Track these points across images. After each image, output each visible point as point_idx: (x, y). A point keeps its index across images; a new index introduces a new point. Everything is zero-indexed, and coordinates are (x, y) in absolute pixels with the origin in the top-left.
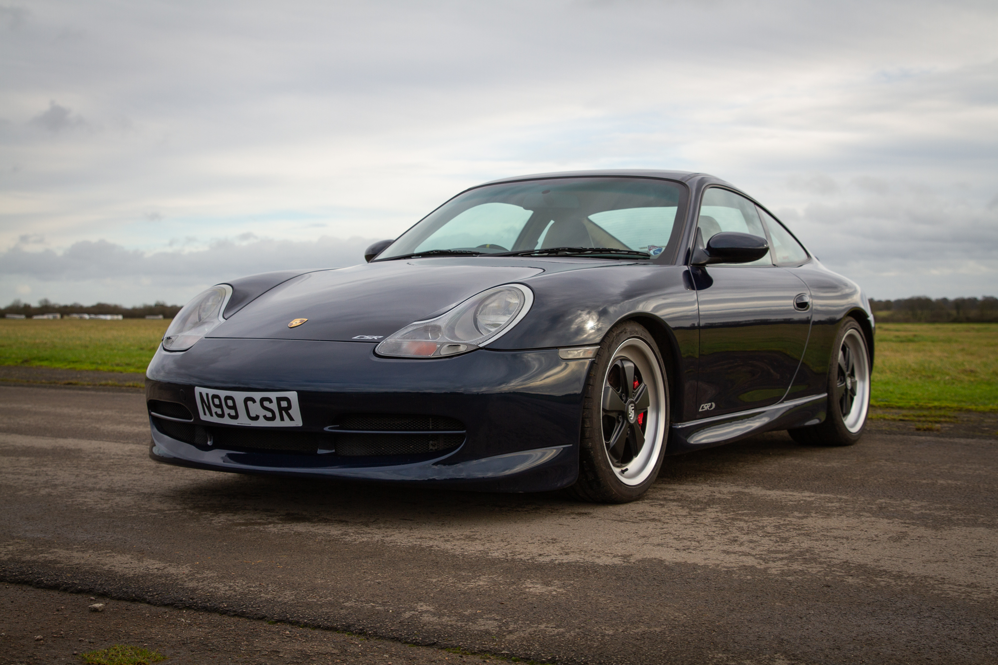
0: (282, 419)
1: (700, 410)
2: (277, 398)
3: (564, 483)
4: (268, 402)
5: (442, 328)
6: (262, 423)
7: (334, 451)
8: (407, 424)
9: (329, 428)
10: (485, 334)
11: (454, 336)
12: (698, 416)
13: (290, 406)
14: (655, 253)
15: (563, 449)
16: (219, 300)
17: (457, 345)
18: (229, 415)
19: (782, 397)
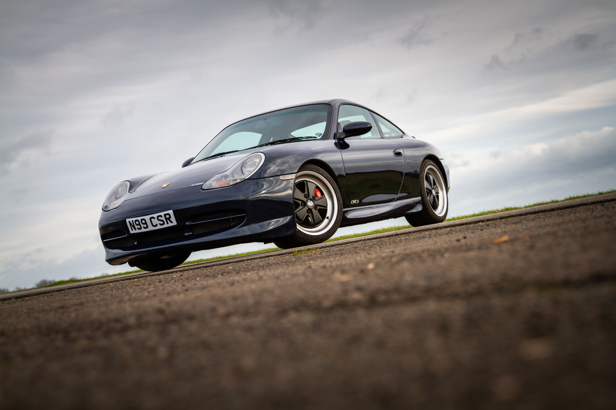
0: (168, 223)
1: (351, 203)
2: (164, 215)
3: (291, 233)
4: (160, 217)
5: (229, 175)
6: (159, 227)
7: (191, 233)
8: (221, 215)
9: (188, 223)
10: (245, 175)
11: (234, 177)
12: (351, 206)
13: (170, 217)
14: (319, 136)
15: (289, 218)
16: (124, 188)
17: (236, 180)
18: (144, 227)
19: (396, 199)
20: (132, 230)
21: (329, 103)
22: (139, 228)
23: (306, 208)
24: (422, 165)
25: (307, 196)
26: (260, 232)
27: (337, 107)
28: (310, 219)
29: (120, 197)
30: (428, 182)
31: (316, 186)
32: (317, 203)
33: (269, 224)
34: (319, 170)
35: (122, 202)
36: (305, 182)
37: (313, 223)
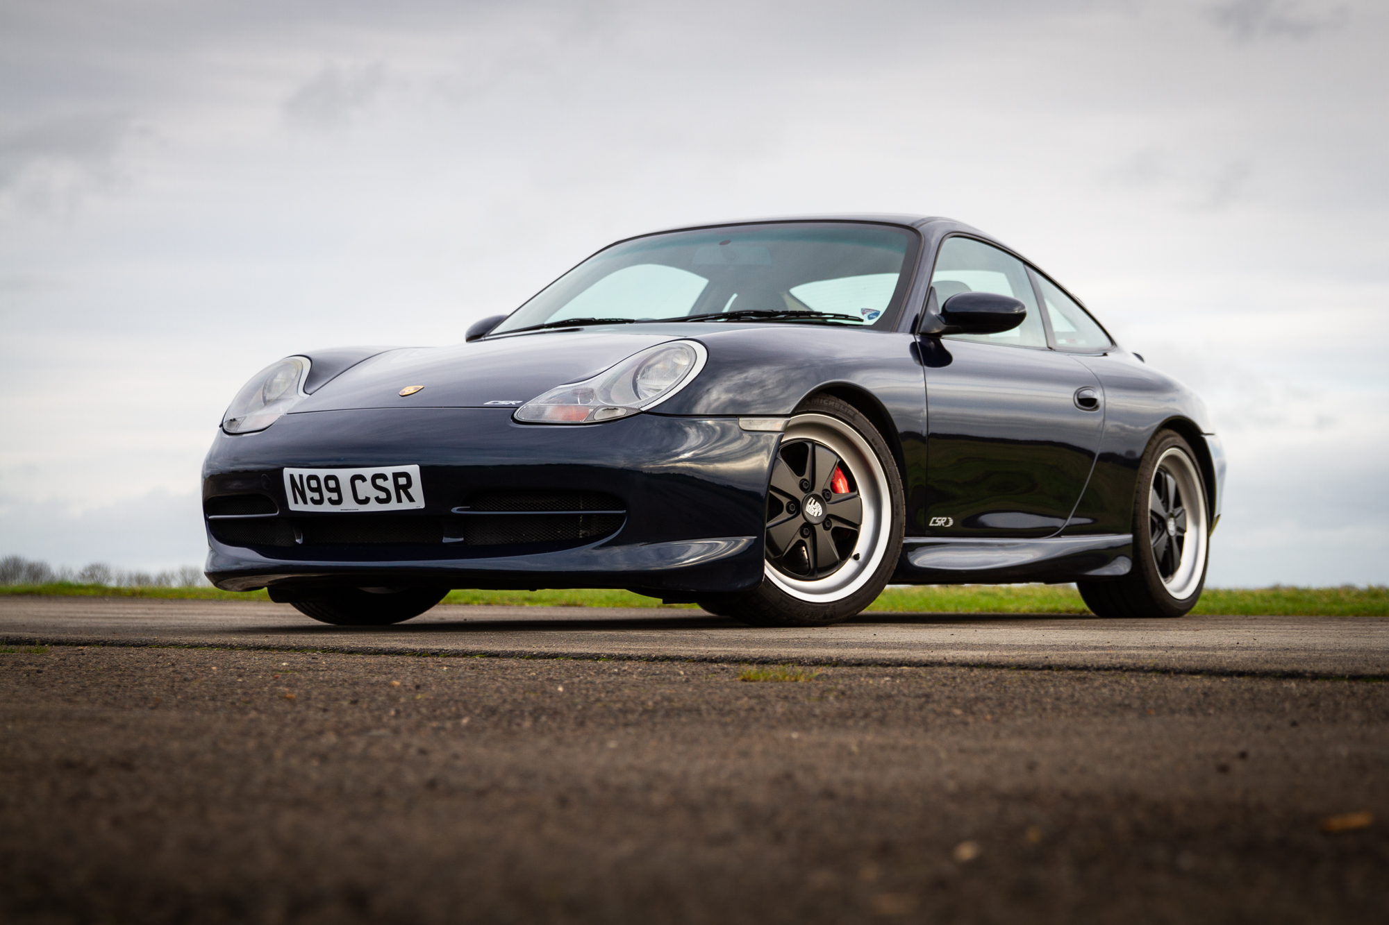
0: (399, 500)
1: (931, 524)
2: (394, 474)
3: (746, 585)
5: (595, 391)
6: (373, 507)
7: (462, 539)
8: (554, 503)
9: (458, 510)
10: (643, 399)
11: (608, 400)
12: (927, 532)
13: (409, 484)
14: (870, 318)
15: (744, 541)
16: (293, 375)
17: (615, 409)
18: (330, 500)
19: (1059, 528)
20: (296, 502)
21: (914, 227)
22: (315, 498)
23: (799, 521)
24: (1149, 443)
25: (808, 487)
26: (658, 570)
27: (934, 242)
28: (805, 553)
29: (277, 400)
30: (1160, 496)
31: (838, 460)
32: (833, 509)
33: (685, 550)
34: (853, 418)
35: (282, 417)
36: (810, 446)
37: (812, 566)
